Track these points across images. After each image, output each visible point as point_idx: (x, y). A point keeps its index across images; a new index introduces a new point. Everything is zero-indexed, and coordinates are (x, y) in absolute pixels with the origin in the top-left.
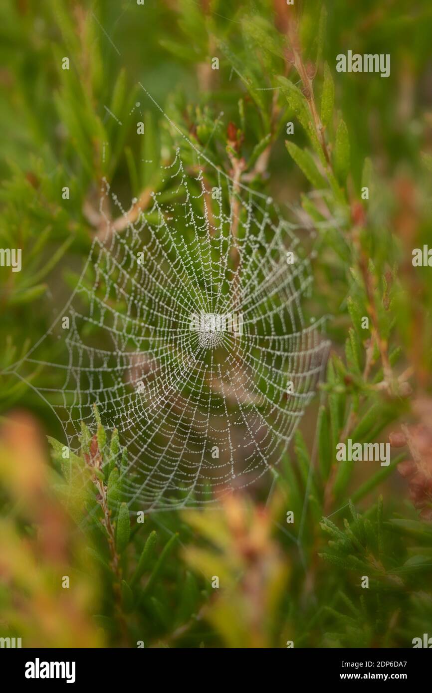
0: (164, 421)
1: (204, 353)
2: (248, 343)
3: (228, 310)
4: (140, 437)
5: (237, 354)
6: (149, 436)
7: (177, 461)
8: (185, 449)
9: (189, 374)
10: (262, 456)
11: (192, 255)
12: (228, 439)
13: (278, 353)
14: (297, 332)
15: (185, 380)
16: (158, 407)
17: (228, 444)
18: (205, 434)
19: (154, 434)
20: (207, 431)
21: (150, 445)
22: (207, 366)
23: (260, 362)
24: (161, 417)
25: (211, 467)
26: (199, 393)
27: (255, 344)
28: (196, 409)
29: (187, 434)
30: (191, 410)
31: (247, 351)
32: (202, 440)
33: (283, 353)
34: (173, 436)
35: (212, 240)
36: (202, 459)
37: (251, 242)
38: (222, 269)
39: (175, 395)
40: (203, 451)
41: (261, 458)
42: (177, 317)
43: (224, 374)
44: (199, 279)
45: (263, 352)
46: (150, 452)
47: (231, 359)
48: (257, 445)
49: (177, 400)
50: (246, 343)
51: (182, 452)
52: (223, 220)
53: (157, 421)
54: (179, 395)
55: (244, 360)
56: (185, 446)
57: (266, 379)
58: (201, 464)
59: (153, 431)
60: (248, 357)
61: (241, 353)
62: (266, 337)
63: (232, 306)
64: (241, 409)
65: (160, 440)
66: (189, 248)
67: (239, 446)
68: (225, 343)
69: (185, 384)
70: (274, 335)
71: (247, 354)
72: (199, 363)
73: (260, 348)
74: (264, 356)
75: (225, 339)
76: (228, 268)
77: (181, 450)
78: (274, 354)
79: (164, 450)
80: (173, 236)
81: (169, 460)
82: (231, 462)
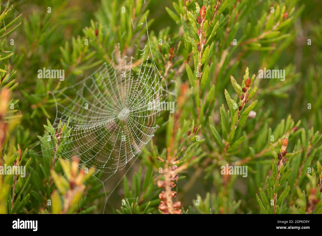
0: (90, 135)
1: (117, 120)
2: (134, 124)
3: (133, 109)
4: (78, 135)
5: (129, 126)
6: (81, 137)
7: (86, 150)
8: (91, 148)
9: (108, 124)
11: (133, 85)
12: (110, 154)
13: (141, 132)
14: (150, 127)
15: (105, 125)
16: (91, 129)
17: (109, 156)
18: (102, 148)
19: (83, 137)
20: (103, 147)
21: (80, 140)
22: (116, 125)
23: (135, 132)
24: (89, 133)
25: (98, 160)
26: (108, 132)
27: (136, 125)
28: (104, 137)
29: (95, 144)
30: (101, 136)
31: (132, 126)
32: (100, 149)
33: (143, 132)
34: (90, 141)
35: (141, 83)
36: (96, 155)
37: (151, 89)
38: (139, 94)
39: (99, 128)
40: (98, 153)
41: (117, 166)
42: (118, 104)
43: (120, 131)
44: (131, 94)
45: (138, 129)
46: (78, 142)
47: (126, 127)
48: (119, 161)
49: (98, 130)
51: (90, 149)
52: (147, 77)
53: (87, 133)
54: (100, 129)
55: (130, 129)
56: (92, 147)
57: (134, 139)
58: (94, 156)
59: (84, 136)
60: (132, 129)
61: (130, 126)
62: (141, 125)
63: (135, 108)
64: (121, 146)
65: (85, 140)
66: (133, 82)
67: (113, 158)
68: (126, 121)
69: (104, 126)
70: (143, 125)
71: (132, 127)
72: (113, 123)
73: (137, 127)
74: (137, 131)
75: (127, 119)
76: (140, 95)
77: (90, 148)
78: (140, 131)
79: (83, 144)
80: (131, 75)
81: (83, 148)
82: (106, 162)
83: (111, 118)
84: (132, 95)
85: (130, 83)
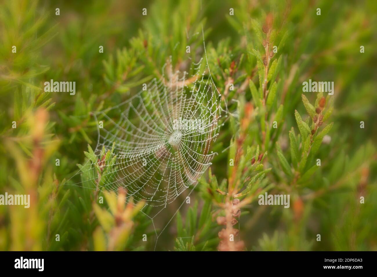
0: (136, 163)
1: (168, 145)
2: (186, 150)
3: (186, 133)
4: (123, 164)
5: (180, 152)
6: (127, 165)
7: (132, 181)
8: (138, 179)
9: (157, 150)
10: (167, 198)
11: (186, 104)
12: (158, 185)
13: (194, 160)
14: (204, 154)
15: (154, 152)
16: (138, 157)
17: (157, 187)
18: (150, 177)
19: (129, 166)
20: (151, 177)
21: (125, 169)
22: (166, 151)
23: (186, 160)
24: (136, 161)
25: (145, 192)
26: (157, 160)
27: (188, 152)
28: (152, 165)
29: (142, 173)
30: (150, 165)
31: (184, 153)
32: (147, 179)
33: (196, 161)
34: (136, 171)
35: (195, 102)
36: (143, 186)
37: (207, 109)
38: (192, 115)
39: (147, 156)
40: (145, 184)
41: (166, 199)
43: (171, 158)
44: (183, 115)
45: (190, 156)
46: (123, 172)
47: (177, 154)
48: (168, 193)
49: (146, 158)
50: (185, 149)
51: (137, 179)
52: (202, 96)
53: (134, 162)
54: (148, 156)
55: (181, 156)
56: (139, 178)
57: (185, 168)
58: (141, 188)
59: (129, 164)
60: (183, 156)
61: (181, 153)
62: (193, 151)
63: (188, 131)
64: (170, 175)
65: (130, 169)
66: (186, 101)
67: (161, 190)
68: (178, 147)
69: (153, 153)
70: (196, 152)
72: (163, 148)
73: (189, 154)
74: (189, 158)
75: (179, 144)
76: (194, 116)
77: (136, 178)
78: (193, 159)
79: (129, 174)
80: (183, 93)
81: (129, 179)
82: (154, 194)
83: (161, 143)
84: (185, 116)
85: (183, 102)
